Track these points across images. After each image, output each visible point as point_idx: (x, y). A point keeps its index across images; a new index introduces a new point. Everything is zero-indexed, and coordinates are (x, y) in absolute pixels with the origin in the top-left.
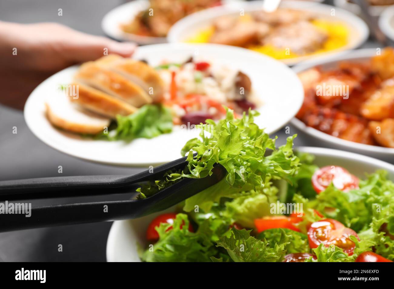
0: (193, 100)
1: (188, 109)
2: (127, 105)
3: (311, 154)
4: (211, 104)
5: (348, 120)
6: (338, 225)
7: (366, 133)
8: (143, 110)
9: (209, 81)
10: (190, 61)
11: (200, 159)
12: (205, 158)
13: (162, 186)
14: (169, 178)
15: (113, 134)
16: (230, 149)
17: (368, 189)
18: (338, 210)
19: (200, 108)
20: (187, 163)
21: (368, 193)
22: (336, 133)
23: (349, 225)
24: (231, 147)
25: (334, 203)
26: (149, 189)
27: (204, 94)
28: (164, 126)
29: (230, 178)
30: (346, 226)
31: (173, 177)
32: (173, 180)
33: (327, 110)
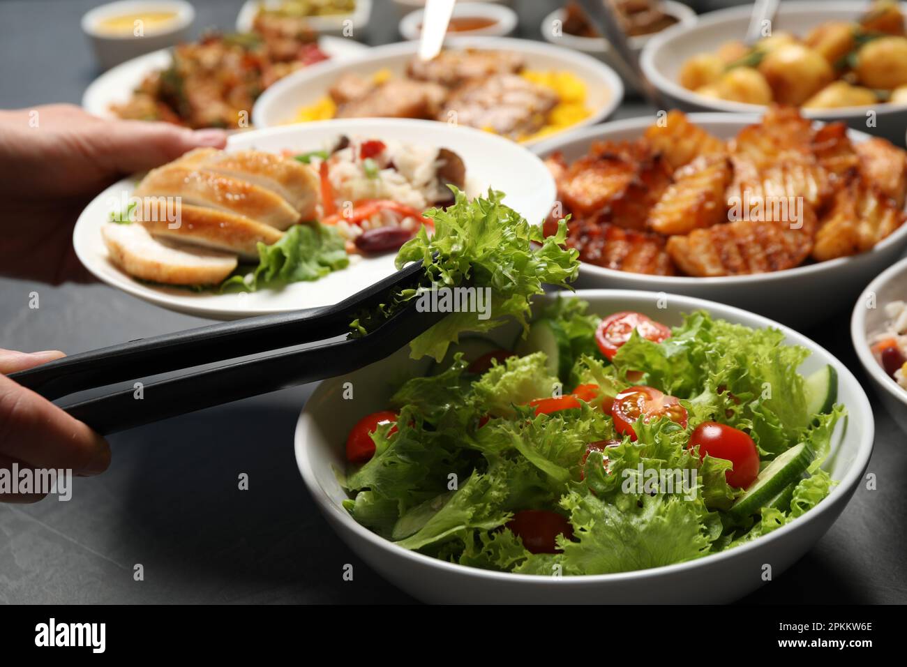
0: (371, 207)
1: (365, 223)
2: (264, 227)
3: (582, 299)
4: (403, 213)
5: (630, 239)
6: (654, 393)
7: (662, 258)
8: (293, 231)
9: (389, 174)
10: (344, 143)
11: (444, 260)
12: (454, 255)
13: (389, 312)
14: (399, 298)
15: (249, 278)
16: (485, 242)
17: (692, 336)
18: (646, 375)
19: (384, 220)
20: (424, 269)
21: (693, 339)
22: (613, 264)
23: (669, 392)
24: (486, 236)
25: (641, 365)
26: (369, 318)
27: (388, 198)
28: (330, 257)
29: (497, 280)
30: (666, 393)
31: (405, 296)
32: (406, 300)
33: (592, 226)
